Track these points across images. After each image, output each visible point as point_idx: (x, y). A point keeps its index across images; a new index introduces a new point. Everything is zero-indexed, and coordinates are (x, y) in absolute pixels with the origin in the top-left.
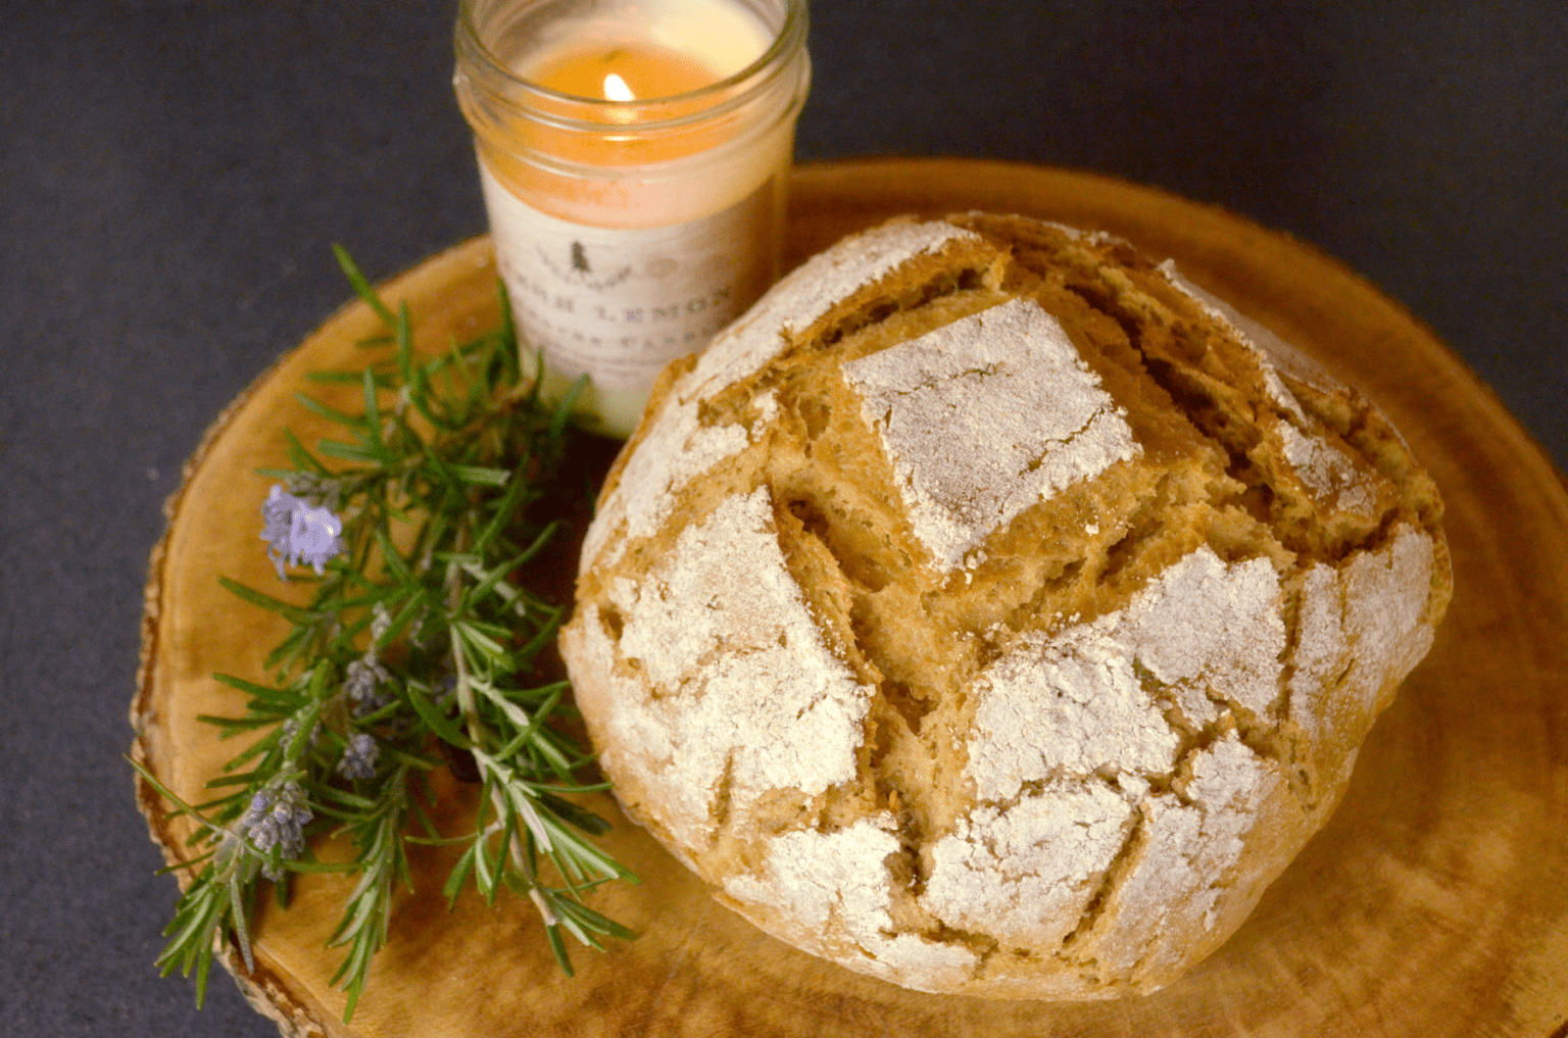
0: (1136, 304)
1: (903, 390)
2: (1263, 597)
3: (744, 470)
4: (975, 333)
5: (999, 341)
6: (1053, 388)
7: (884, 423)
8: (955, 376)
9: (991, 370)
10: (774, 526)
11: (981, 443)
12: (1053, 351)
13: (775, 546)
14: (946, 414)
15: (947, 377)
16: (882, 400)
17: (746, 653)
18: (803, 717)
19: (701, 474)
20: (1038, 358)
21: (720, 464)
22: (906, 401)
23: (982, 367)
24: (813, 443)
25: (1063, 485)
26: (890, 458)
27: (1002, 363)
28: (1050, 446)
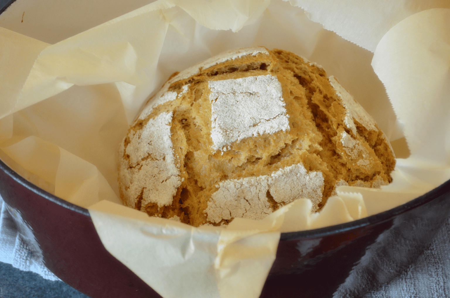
0: (315, 85)
1: (224, 93)
2: (317, 184)
3: (173, 106)
4: (253, 81)
5: (259, 85)
6: (270, 103)
7: (214, 101)
8: (242, 93)
9: (254, 94)
10: (171, 124)
11: (241, 114)
12: (274, 93)
13: (169, 130)
14: (234, 103)
15: (239, 92)
16: (216, 94)
17: (154, 160)
18: (163, 183)
19: (161, 104)
20: (269, 93)
21: (167, 103)
22: (224, 96)
23: (251, 92)
24: (194, 103)
25: (261, 133)
26: (212, 112)
27: (258, 92)
28: (262, 121)
